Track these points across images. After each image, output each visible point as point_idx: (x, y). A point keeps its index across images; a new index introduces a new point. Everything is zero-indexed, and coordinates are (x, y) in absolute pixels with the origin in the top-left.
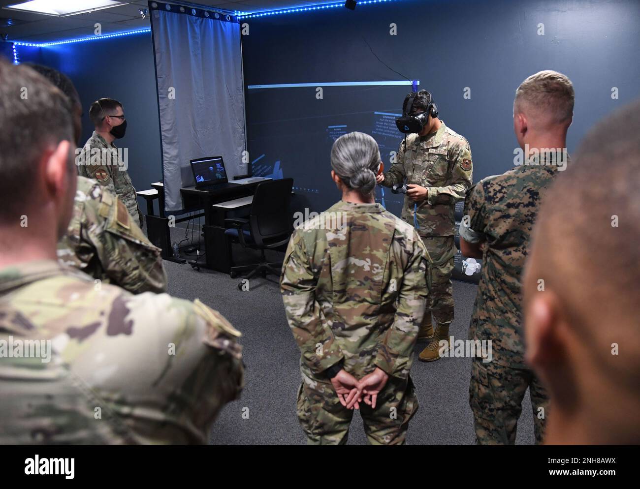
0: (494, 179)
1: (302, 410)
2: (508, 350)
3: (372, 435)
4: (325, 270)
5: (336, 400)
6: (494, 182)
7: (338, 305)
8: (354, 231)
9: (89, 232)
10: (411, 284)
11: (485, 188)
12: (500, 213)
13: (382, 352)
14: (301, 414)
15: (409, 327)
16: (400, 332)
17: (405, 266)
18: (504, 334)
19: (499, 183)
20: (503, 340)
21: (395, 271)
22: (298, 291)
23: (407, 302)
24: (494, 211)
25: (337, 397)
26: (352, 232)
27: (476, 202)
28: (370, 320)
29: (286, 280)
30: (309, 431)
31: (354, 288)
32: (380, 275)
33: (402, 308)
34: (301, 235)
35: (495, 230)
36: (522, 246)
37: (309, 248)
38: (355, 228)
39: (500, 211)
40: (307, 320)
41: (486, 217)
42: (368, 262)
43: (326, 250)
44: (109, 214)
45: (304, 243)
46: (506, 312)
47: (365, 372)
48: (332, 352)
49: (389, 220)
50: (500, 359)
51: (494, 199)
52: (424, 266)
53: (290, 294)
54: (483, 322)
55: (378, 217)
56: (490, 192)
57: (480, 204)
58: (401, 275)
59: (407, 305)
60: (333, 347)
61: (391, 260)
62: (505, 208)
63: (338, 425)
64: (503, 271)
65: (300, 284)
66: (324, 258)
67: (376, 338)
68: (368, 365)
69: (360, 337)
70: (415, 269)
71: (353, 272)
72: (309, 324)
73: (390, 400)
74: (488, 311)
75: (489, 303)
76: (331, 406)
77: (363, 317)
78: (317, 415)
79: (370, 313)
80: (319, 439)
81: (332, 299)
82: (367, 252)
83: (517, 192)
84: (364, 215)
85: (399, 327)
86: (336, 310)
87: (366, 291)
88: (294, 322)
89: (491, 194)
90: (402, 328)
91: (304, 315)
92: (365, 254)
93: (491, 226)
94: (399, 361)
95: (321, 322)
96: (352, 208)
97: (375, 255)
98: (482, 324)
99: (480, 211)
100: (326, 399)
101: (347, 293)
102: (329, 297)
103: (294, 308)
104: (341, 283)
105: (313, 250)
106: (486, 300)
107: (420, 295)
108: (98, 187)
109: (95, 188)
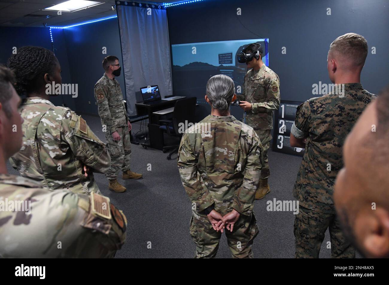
0: (316, 99)
1: (192, 231)
2: (322, 203)
3: (232, 246)
4: (201, 155)
5: (211, 227)
6: (317, 101)
7: (210, 174)
8: (217, 132)
9: (65, 136)
10: (251, 162)
11: (311, 105)
12: (321, 120)
13: (236, 201)
14: (192, 233)
15: (250, 186)
16: (246, 189)
17: (247, 152)
18: (319, 193)
19: (320, 102)
20: (319, 197)
21: (241, 155)
22: (187, 166)
23: (249, 172)
24: (317, 119)
25: (211, 225)
26: (216, 133)
27: (304, 113)
28: (229, 182)
29: (180, 161)
30: (196, 243)
31: (219, 165)
32: (233, 157)
33: (247, 175)
34: (188, 135)
35: (317, 130)
36: (333, 141)
37: (192, 142)
38: (217, 130)
39: (321, 119)
40: (192, 182)
41: (311, 122)
42: (226, 150)
43: (201, 144)
44: (75, 126)
45: (189, 140)
46: (321, 180)
47: (227, 211)
48: (207, 200)
49: (238, 125)
50: (316, 208)
51: (317, 111)
52: (259, 152)
53: (183, 168)
54: (305, 186)
55: (231, 123)
56: (314, 107)
57: (307, 115)
58: (245, 157)
59: (249, 174)
60: (208, 197)
61: (239, 149)
62: (324, 117)
63: (213, 240)
64: (319, 155)
65: (188, 163)
66: (200, 148)
67: (232, 192)
68: (228, 207)
69: (223, 191)
70: (254, 153)
71: (218, 155)
72: (193, 185)
73: (242, 227)
74: (309, 179)
75: (310, 175)
76: (208, 229)
77: (224, 180)
78: (201, 234)
79: (228, 178)
80: (202, 247)
81: (206, 171)
82: (225, 144)
83: (331, 107)
84: (223, 123)
85: (245, 187)
86: (209, 177)
87: (225, 166)
88: (185, 183)
89: (315, 109)
90: (247, 187)
91: (190, 180)
92: (224, 145)
93: (314, 128)
94: (246, 206)
95: (201, 183)
96: (216, 119)
97: (229, 146)
98: (304, 187)
99: (307, 119)
100: (205, 225)
101: (214, 167)
102: (204, 170)
103: (184, 176)
104: (211, 162)
105: (194, 143)
106: (308, 173)
107: (257, 168)
108: (69, 112)
109: (68, 112)
